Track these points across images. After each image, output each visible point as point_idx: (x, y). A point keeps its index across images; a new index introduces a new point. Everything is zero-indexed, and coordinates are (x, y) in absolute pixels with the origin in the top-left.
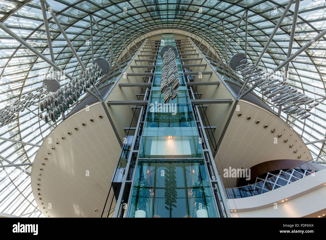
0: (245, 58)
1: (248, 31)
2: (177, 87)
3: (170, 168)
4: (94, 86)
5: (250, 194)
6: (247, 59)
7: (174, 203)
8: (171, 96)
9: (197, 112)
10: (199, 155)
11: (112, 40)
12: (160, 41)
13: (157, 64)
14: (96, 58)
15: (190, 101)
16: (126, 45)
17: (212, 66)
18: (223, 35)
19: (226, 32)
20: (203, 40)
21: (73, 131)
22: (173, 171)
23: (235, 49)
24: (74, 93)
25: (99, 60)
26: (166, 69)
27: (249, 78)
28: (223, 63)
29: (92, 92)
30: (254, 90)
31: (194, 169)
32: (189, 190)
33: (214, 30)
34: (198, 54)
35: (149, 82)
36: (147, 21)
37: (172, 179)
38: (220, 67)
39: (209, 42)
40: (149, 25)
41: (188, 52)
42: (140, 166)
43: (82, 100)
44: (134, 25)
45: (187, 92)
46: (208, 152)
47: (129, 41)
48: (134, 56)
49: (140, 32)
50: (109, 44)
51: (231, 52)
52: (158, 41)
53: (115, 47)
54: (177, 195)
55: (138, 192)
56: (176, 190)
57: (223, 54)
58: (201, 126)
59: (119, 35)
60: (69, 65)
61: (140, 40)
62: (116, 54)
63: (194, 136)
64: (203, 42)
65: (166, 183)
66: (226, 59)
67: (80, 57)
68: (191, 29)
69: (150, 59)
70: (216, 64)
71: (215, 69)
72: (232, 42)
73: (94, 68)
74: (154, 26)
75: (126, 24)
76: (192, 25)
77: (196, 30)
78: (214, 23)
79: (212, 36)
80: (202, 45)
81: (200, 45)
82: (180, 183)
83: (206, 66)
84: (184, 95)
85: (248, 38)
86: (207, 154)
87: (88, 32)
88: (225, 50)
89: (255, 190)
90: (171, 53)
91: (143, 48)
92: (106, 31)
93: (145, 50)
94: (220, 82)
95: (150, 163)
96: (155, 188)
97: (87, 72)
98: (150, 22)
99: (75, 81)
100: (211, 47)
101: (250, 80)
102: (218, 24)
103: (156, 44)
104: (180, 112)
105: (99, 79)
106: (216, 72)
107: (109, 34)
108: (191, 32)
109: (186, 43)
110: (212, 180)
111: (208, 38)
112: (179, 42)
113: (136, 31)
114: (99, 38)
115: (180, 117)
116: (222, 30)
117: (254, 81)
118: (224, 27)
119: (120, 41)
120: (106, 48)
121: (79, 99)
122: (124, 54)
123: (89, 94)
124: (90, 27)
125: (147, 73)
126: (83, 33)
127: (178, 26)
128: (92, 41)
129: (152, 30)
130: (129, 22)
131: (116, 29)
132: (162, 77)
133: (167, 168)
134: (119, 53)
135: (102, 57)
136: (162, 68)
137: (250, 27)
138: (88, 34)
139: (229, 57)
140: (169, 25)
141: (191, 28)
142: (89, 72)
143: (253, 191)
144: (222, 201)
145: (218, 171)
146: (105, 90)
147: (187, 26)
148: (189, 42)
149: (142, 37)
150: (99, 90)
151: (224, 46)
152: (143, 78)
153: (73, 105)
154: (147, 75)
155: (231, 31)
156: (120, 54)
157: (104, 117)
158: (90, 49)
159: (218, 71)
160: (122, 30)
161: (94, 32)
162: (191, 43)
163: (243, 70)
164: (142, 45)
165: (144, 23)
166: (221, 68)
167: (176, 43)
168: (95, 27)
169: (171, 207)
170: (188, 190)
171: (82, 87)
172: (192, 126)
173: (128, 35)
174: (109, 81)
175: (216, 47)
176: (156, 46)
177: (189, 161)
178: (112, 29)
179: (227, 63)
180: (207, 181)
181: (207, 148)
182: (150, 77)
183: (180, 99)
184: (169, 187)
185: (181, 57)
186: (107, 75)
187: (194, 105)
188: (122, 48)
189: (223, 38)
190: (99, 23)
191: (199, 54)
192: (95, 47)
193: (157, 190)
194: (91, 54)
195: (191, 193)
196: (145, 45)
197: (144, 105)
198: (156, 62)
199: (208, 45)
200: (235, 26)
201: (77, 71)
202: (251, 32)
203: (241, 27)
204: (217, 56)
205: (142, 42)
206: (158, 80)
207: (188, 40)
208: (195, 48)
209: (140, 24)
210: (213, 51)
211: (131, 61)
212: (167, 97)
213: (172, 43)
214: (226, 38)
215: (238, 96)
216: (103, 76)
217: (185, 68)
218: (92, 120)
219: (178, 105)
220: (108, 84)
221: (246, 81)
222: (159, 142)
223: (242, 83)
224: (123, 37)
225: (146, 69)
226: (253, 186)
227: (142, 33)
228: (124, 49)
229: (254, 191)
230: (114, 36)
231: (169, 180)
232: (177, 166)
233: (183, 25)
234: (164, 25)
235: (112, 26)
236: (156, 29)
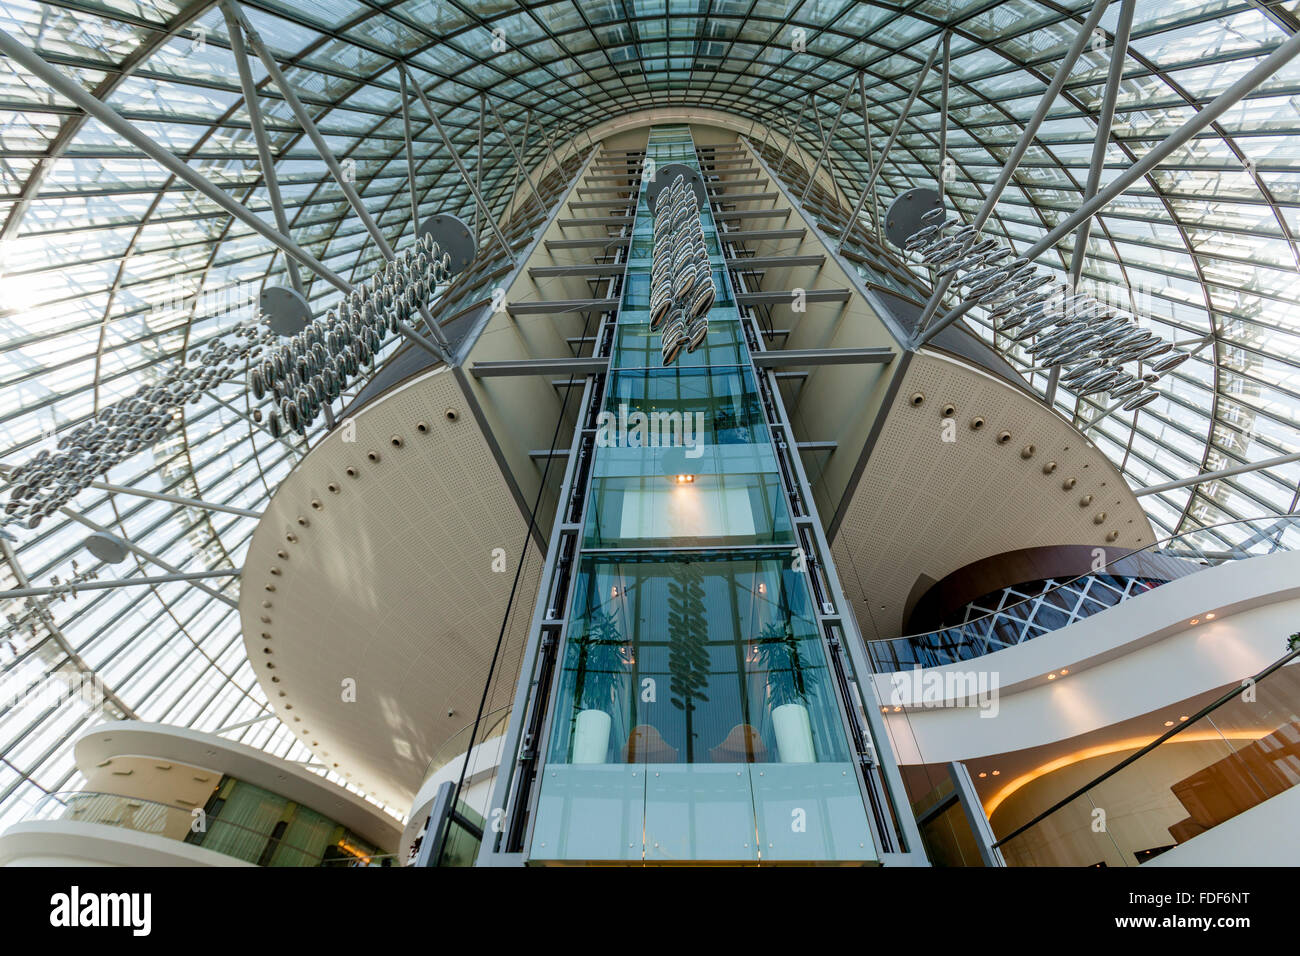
0: (940, 203)
1: (950, 108)
2: (704, 309)
3: (684, 579)
4: (423, 313)
5: (947, 657)
6: (945, 208)
7: (701, 689)
8: (688, 340)
9: (772, 395)
10: (779, 536)
11: (477, 154)
12: (644, 154)
13: (636, 232)
14: (426, 219)
15: (748, 357)
16: (528, 168)
17: (822, 234)
18: (862, 127)
19: (874, 115)
20: (793, 146)
21: (365, 466)
22: (696, 588)
23: (903, 174)
24: (360, 337)
25: (439, 221)
26: (666, 249)
27: (951, 273)
28: (862, 226)
29: (418, 335)
30: (965, 318)
31: (764, 582)
32: (747, 648)
33: (830, 107)
34: (775, 197)
35: (609, 297)
36: (598, 82)
37: (694, 614)
38: (851, 241)
39: (813, 152)
40: (604, 95)
41: (739, 188)
42: (586, 576)
43: (386, 363)
44: (553, 97)
45: (738, 327)
46: (810, 526)
47: (536, 155)
48: (556, 206)
49: (574, 121)
50: (469, 167)
51: (889, 184)
52: (638, 154)
53: (489, 176)
54: (708, 664)
55: (584, 654)
56: (707, 649)
57: (863, 194)
58: (785, 440)
59: (503, 136)
60: (337, 244)
61: (573, 151)
62: (492, 202)
63: (762, 475)
64: (793, 153)
65: (673, 628)
66: (870, 213)
67: (374, 217)
68: (750, 105)
69: (609, 218)
70: (837, 228)
71: (832, 245)
72: (893, 149)
73: (420, 250)
74: (620, 100)
75: (525, 96)
76: (755, 93)
77: (769, 110)
78: (830, 81)
79: (825, 128)
80: (790, 162)
81: (782, 163)
82: (718, 627)
83: (802, 235)
84: (727, 337)
85: (948, 132)
86: (807, 531)
87: (397, 126)
88: (869, 179)
89: (964, 644)
90: (682, 193)
91: (587, 180)
92: (455, 120)
93: (592, 185)
94: (852, 289)
95: (616, 561)
96: (636, 644)
97: (400, 264)
98: (607, 85)
99: (362, 298)
100: (821, 170)
101: (953, 282)
102: (847, 87)
103: (629, 163)
104: (717, 394)
105: (439, 290)
106: (837, 257)
107: (468, 132)
108: (751, 118)
109: (734, 158)
110: (823, 613)
111: (811, 137)
112: (710, 154)
113: (561, 118)
114: (434, 146)
115: (717, 412)
116: (859, 109)
117: (967, 282)
118: (868, 97)
119: (505, 156)
120: (459, 183)
121: (379, 358)
122: (520, 199)
123: (410, 342)
124: (400, 109)
125: (601, 266)
126: (379, 132)
127: (704, 96)
128: (412, 158)
129: (614, 115)
130: (536, 88)
131: (489, 113)
132: (655, 277)
133: (677, 578)
134: (503, 200)
135: (445, 214)
136: (653, 246)
137: (956, 95)
138: (397, 133)
139: (882, 205)
140: (672, 93)
141: (751, 102)
142: (405, 266)
143: (956, 646)
144: (855, 679)
145: (844, 587)
146: (462, 325)
147: (735, 97)
148: (745, 153)
149: (583, 141)
150: (442, 325)
151: (865, 166)
152: (589, 282)
153: (359, 380)
154: (601, 273)
155: (890, 109)
156: (507, 203)
157: (462, 415)
158: (406, 187)
159: (843, 253)
160: (513, 118)
161: (414, 126)
162: (749, 156)
163: (929, 246)
164: (581, 169)
165: (586, 91)
166: (856, 244)
167: (700, 159)
168: (419, 108)
169: (688, 700)
170: (744, 647)
171: (386, 317)
172: (755, 442)
173: (532, 135)
174: (475, 297)
175: (838, 168)
176: (632, 171)
177: (746, 556)
178: (475, 115)
179: (874, 223)
180: (808, 617)
181: (807, 513)
182: (612, 280)
183: (714, 352)
184: (683, 638)
185: (718, 207)
186: (466, 274)
187: (764, 368)
188: (515, 181)
189: (863, 137)
190: (432, 93)
191: (778, 194)
192: (420, 180)
193: (643, 650)
194: (410, 205)
195: (754, 656)
196: (592, 169)
197: (594, 375)
198: (631, 226)
199: (809, 164)
200: (903, 93)
201: (366, 263)
202: (961, 113)
203: (926, 96)
204: (842, 200)
205: (580, 158)
206: (639, 287)
207: (740, 146)
208: (763, 176)
209: (574, 93)
210: (827, 183)
211: (545, 224)
212: (674, 344)
213: (685, 157)
214: (872, 136)
215: (912, 338)
216: (454, 279)
217: (731, 246)
218: (422, 428)
219: (710, 371)
220: (471, 304)
221: (939, 287)
222: (648, 496)
223: (926, 295)
224: (514, 140)
225: (597, 253)
226: (958, 631)
227: (582, 125)
228: (520, 183)
229: (959, 648)
230: (485, 140)
231: (682, 616)
232: (709, 573)
233: (724, 92)
234: (654, 94)
235: (476, 102)
236: (628, 112)
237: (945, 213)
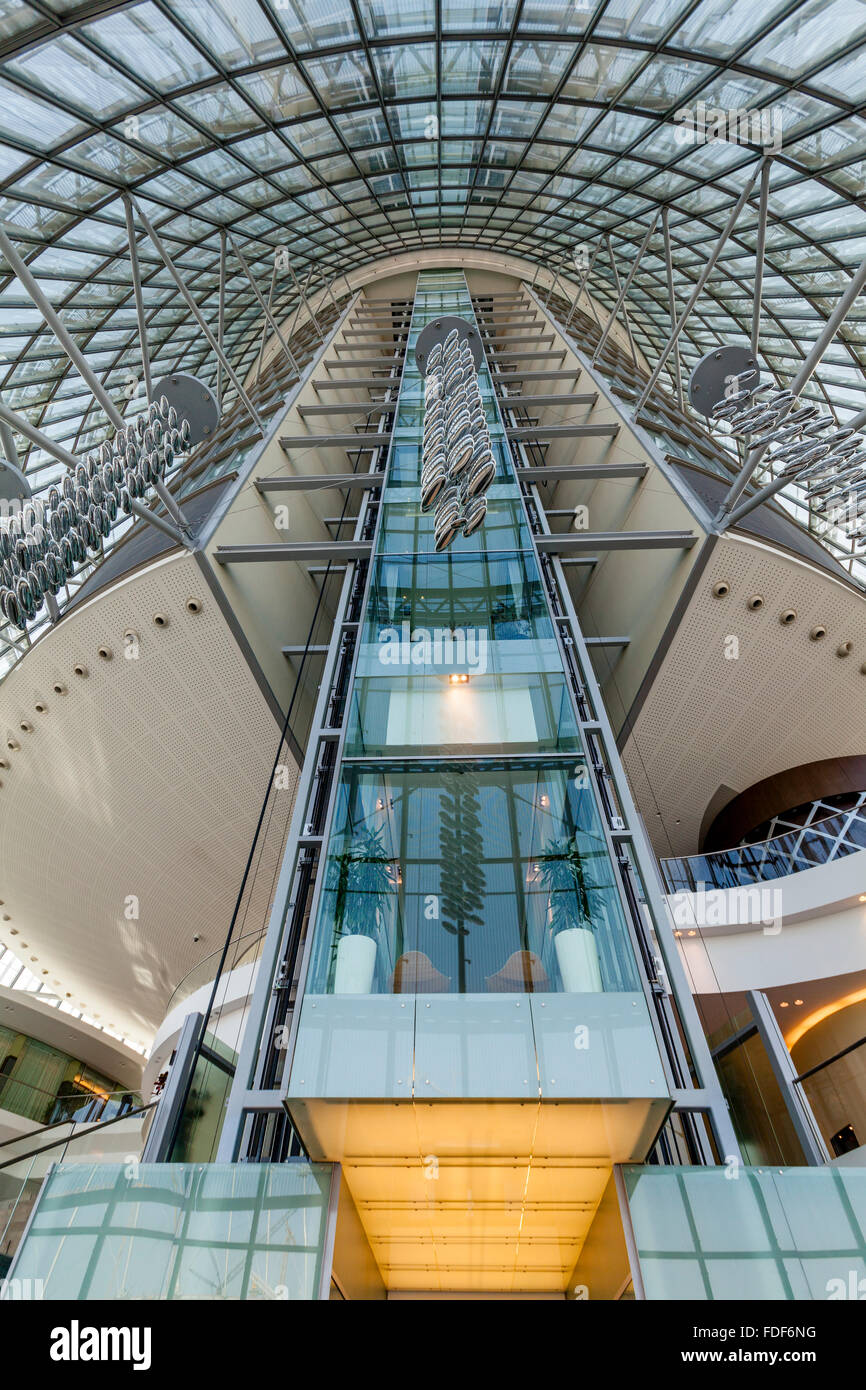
0: (753, 364)
1: (768, 251)
2: (482, 486)
3: (456, 790)
4: (159, 489)
5: (748, 876)
6: (759, 369)
7: (475, 912)
8: (464, 522)
9: (557, 585)
10: (562, 743)
11: (218, 302)
12: (411, 303)
13: (403, 396)
14: (159, 379)
15: (531, 542)
16: (277, 320)
17: (616, 400)
18: (665, 273)
19: (679, 259)
20: (583, 296)
21: (95, 664)
22: (471, 800)
23: (710, 329)
24: (87, 517)
25: (175, 382)
26: (439, 417)
27: (762, 446)
28: (662, 390)
29: (153, 515)
30: (777, 497)
31: (546, 794)
32: (526, 867)
33: (628, 249)
34: (563, 355)
35: (371, 471)
36: (358, 218)
37: (467, 829)
38: (648, 407)
39: (605, 303)
40: (365, 234)
41: (520, 345)
42: (347, 787)
43: (117, 546)
44: (306, 235)
45: (520, 506)
46: (598, 732)
47: (287, 304)
48: (311, 365)
49: (331, 264)
50: (208, 318)
51: (693, 341)
52: (404, 304)
53: (231, 329)
54: (484, 884)
55: (344, 874)
56: (482, 867)
57: (663, 352)
58: (571, 635)
59: (247, 281)
60: (57, 408)
61: (329, 300)
62: (236, 360)
63: (544, 675)
64: (584, 304)
65: (445, 844)
66: (671, 374)
67: (99, 376)
68: (534, 247)
69: (373, 379)
70: (633, 392)
71: (628, 412)
72: (700, 299)
73: (155, 416)
74: (384, 239)
75: (272, 234)
76: (540, 232)
77: (556, 253)
78: (629, 218)
79: (622, 275)
80: (580, 314)
81: (571, 314)
82: (494, 842)
83: (592, 400)
84: (506, 518)
85: (764, 280)
86: (594, 737)
87: (123, 269)
88: (672, 335)
89: (766, 862)
90: (458, 352)
91: (345, 334)
92: (191, 262)
93: (351, 340)
94: (650, 463)
95: (381, 771)
96: (403, 861)
97: (132, 432)
98: (369, 221)
99: (88, 472)
100: (615, 324)
101: (765, 456)
102: (647, 225)
103: (394, 314)
104: (494, 582)
105: (177, 462)
106: (633, 426)
107: (207, 276)
108: (535, 262)
109: (515, 309)
110: (612, 828)
111: (604, 284)
112: (487, 304)
113: (315, 260)
114: (167, 293)
115: (495, 604)
116: (662, 251)
117: (782, 456)
118: (671, 237)
119: (250, 305)
120: (197, 337)
121: (107, 542)
122: (268, 357)
123: (144, 522)
124: (126, 248)
125: (363, 435)
126: (101, 276)
127: (481, 235)
128: (142, 307)
129: (377, 258)
130: (285, 224)
131: (231, 253)
132: (427, 449)
133: (449, 789)
134: (248, 357)
135: (182, 373)
136: (422, 413)
137: (775, 235)
138: (123, 277)
139: (685, 365)
140: (444, 231)
141: (536, 242)
142: (137, 433)
143: (757, 864)
144: (647, 901)
145: (635, 798)
146: (204, 503)
147: (517, 237)
148: (528, 303)
149: (340, 288)
150: (180, 504)
151: (666, 319)
152: (349, 454)
153: (87, 566)
154: (362, 443)
155: (697, 252)
156: (253, 361)
157: (206, 607)
158: (136, 341)
159: (640, 422)
160: (258, 260)
161: (144, 269)
162: (533, 307)
163: (739, 414)
164: (339, 321)
165: (344, 228)
166: (655, 411)
167: (475, 310)
168: (148, 247)
169: (461, 924)
170: (523, 865)
171: (117, 494)
172: (536, 637)
173: (281, 280)
174: (218, 471)
175: (635, 321)
176: (397, 325)
177: (526, 766)
178: (214, 256)
179: (675, 387)
180: (595, 833)
181: (595, 717)
182: (376, 451)
183: (490, 535)
184: (455, 855)
185: (497, 366)
186: (207, 445)
187: (549, 553)
188: (262, 335)
189: (664, 285)
190: (163, 230)
191: (565, 352)
192: (152, 334)
193: (411, 869)
194: (140, 363)
195: (534, 876)
196: (352, 322)
197: (355, 561)
198: (397, 388)
199: (602, 317)
200: (711, 232)
201: (91, 430)
202: (779, 257)
203: (739, 236)
204: (640, 360)
205: (338, 309)
206: (407, 461)
207: (522, 295)
208: (549, 330)
209: (329, 231)
210: (622, 340)
211: (297, 386)
212: (448, 526)
213: (459, 308)
214: (676, 284)
215: (717, 519)
216: (193, 450)
217: (511, 413)
218: (160, 621)
219: (486, 557)
220: (214, 479)
221: (749, 462)
222: (417, 698)
223: (734, 471)
224: (260, 286)
225: (358, 420)
226: (760, 848)
227: (339, 269)
228: (268, 338)
229: (761, 866)
230: (227, 286)
231: (454, 831)
232: (484, 783)
233: (504, 230)
234: (424, 232)
235: (215, 241)
236: (392, 253)
237: (758, 374)
